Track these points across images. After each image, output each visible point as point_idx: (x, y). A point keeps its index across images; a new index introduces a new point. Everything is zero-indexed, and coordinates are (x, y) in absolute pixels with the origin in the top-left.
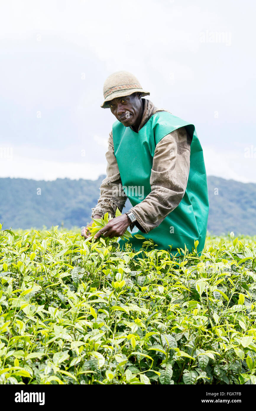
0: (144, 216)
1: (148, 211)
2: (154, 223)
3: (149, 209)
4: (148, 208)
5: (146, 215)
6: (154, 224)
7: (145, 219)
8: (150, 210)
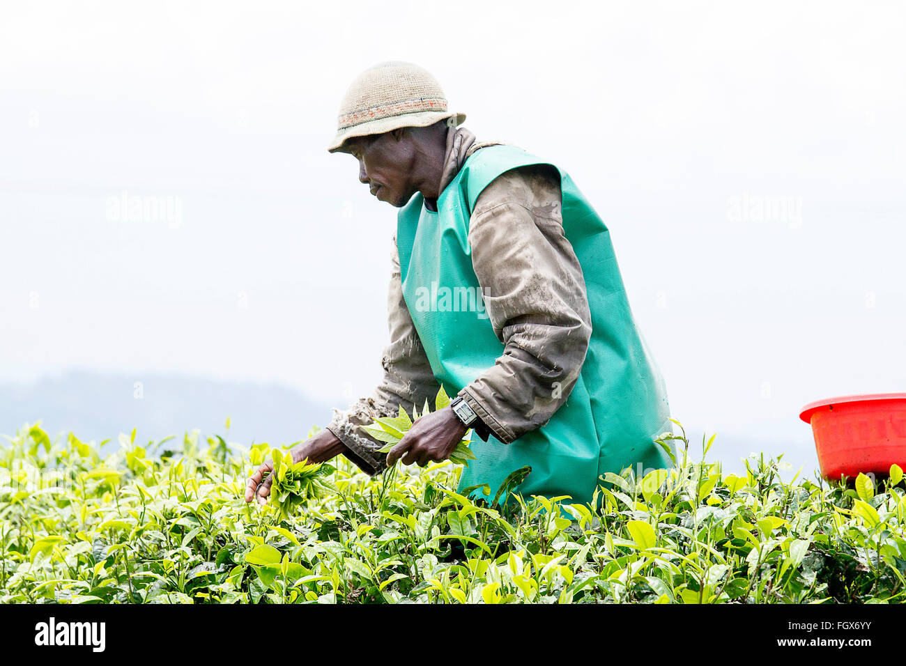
0: (495, 401)
1: (501, 388)
2: (527, 415)
3: (505, 381)
4: (502, 379)
5: (498, 399)
6: (528, 419)
7: (499, 406)
8: (507, 384)
